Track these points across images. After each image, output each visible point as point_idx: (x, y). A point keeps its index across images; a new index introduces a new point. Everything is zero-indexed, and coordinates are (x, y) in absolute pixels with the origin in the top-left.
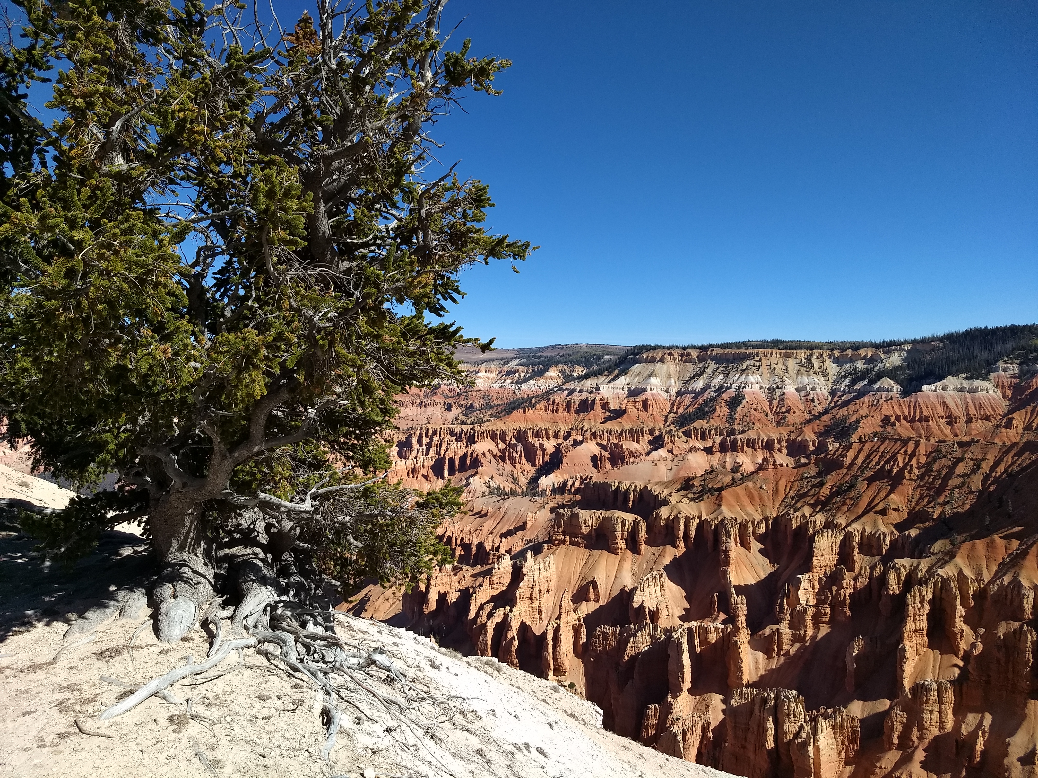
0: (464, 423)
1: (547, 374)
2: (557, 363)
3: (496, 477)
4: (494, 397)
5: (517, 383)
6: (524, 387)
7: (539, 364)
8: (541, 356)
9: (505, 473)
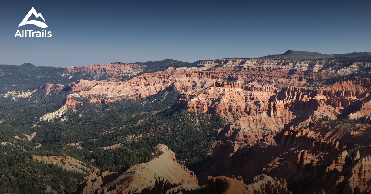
0: (309, 86)
1: (351, 66)
2: (356, 61)
3: (326, 112)
4: (323, 76)
5: (335, 69)
6: (339, 72)
7: (347, 61)
8: (348, 58)
9: (331, 110)
